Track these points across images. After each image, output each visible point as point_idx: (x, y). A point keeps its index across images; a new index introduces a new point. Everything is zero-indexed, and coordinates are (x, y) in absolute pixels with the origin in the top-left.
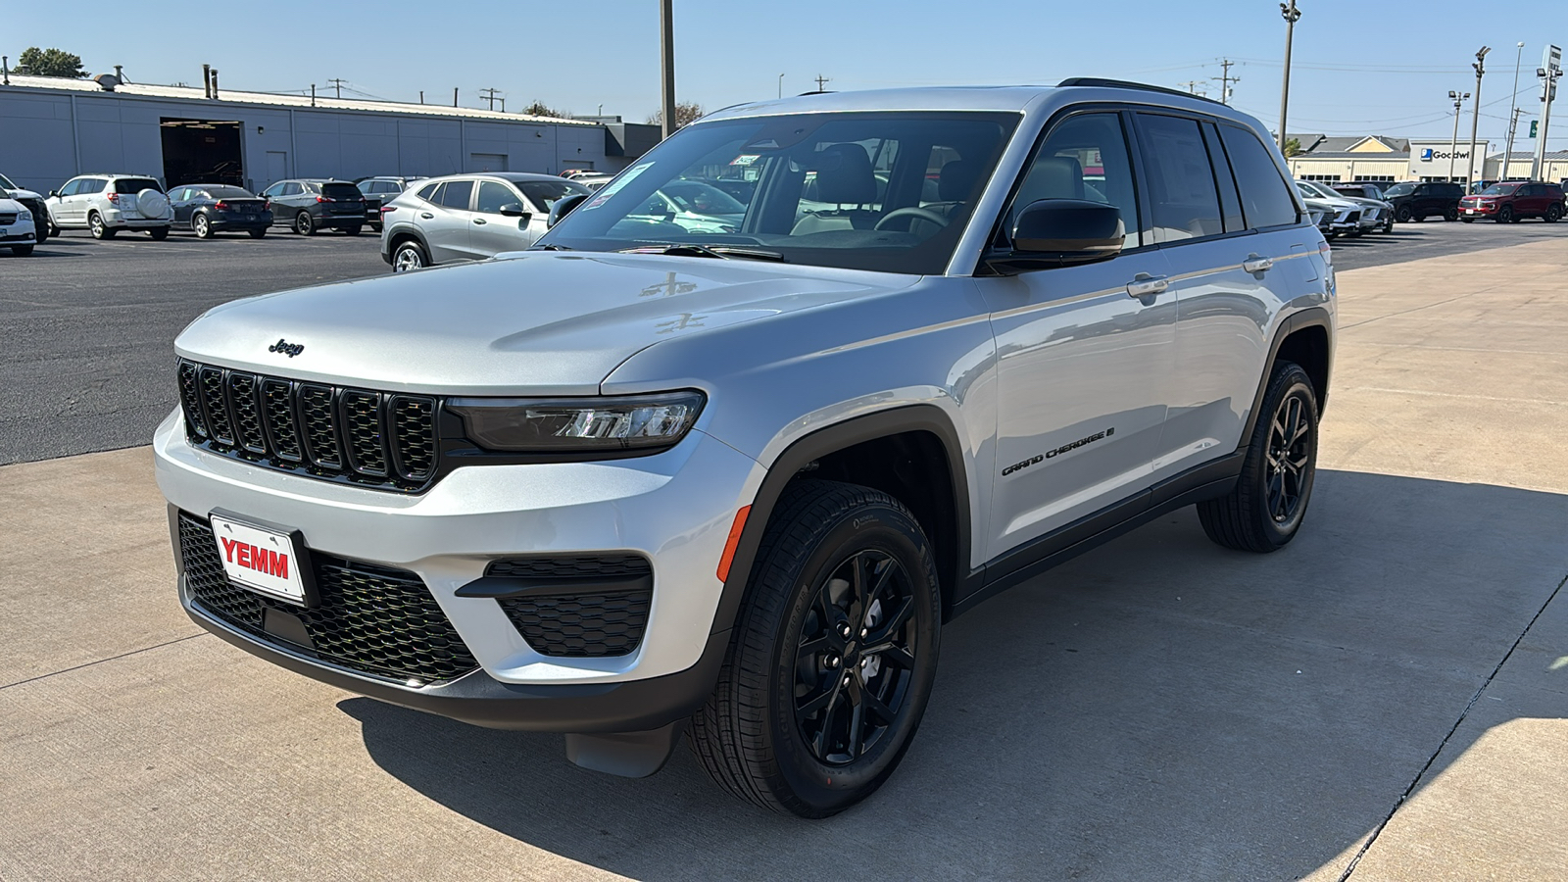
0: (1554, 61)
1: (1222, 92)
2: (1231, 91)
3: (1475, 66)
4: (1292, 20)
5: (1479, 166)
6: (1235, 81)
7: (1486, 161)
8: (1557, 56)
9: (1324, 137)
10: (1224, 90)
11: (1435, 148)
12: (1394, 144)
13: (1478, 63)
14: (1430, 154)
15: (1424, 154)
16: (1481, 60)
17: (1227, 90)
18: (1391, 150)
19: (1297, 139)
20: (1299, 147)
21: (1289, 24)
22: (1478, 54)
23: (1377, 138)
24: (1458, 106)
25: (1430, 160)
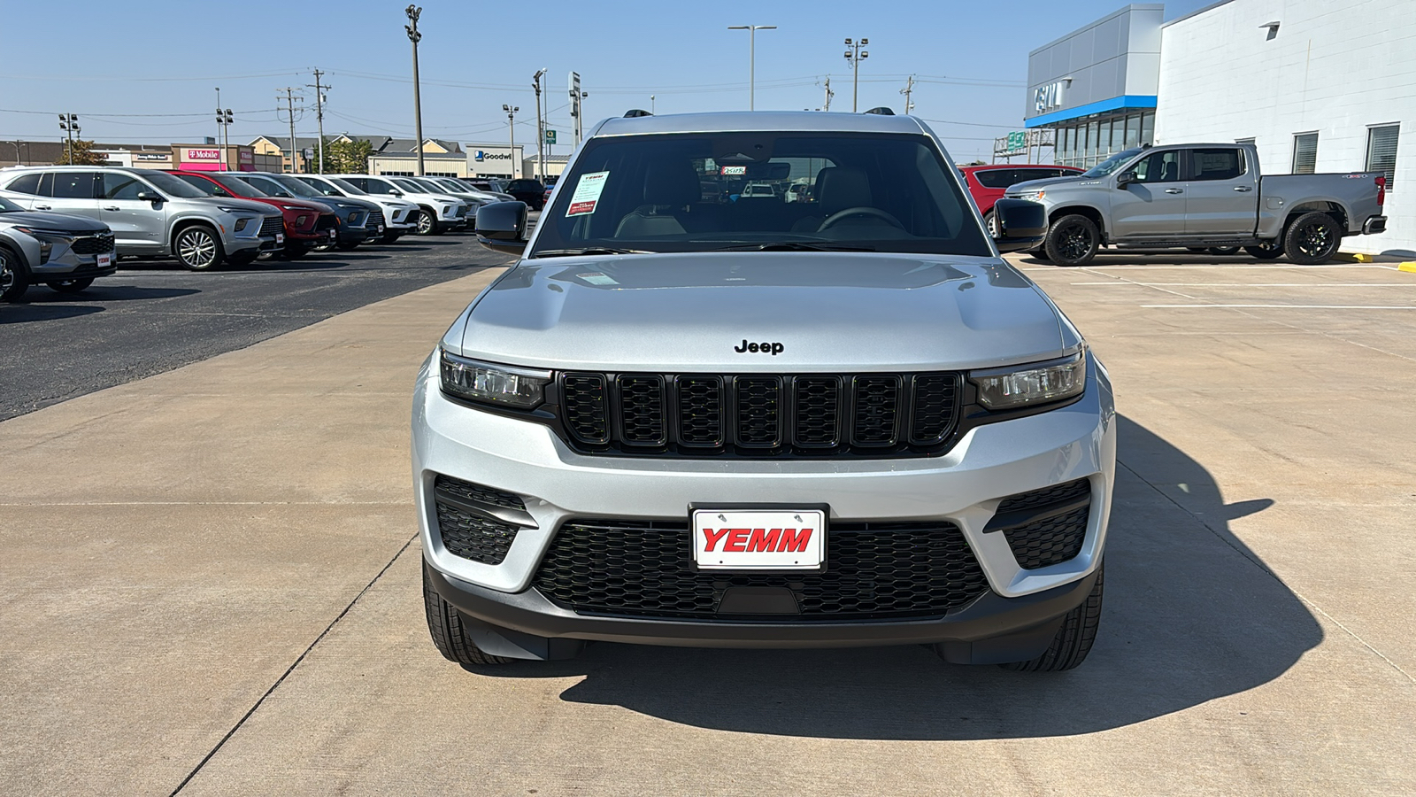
0: (576, 84)
1: (317, 98)
2: (325, 97)
3: (534, 86)
4: (415, 41)
5: (519, 166)
6: (327, 88)
7: (523, 162)
8: (578, 81)
9: (390, 139)
10: (319, 96)
11: (485, 151)
12: (448, 146)
13: (536, 83)
14: (481, 156)
15: (477, 155)
16: (537, 81)
17: (321, 96)
18: (446, 151)
19: (369, 141)
20: (371, 147)
21: (413, 43)
22: (535, 77)
23: (434, 141)
24: (511, 117)
25: (482, 161)
